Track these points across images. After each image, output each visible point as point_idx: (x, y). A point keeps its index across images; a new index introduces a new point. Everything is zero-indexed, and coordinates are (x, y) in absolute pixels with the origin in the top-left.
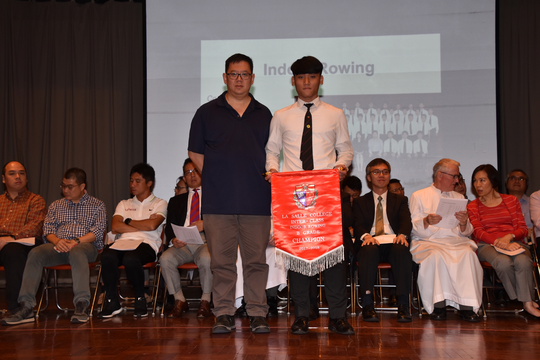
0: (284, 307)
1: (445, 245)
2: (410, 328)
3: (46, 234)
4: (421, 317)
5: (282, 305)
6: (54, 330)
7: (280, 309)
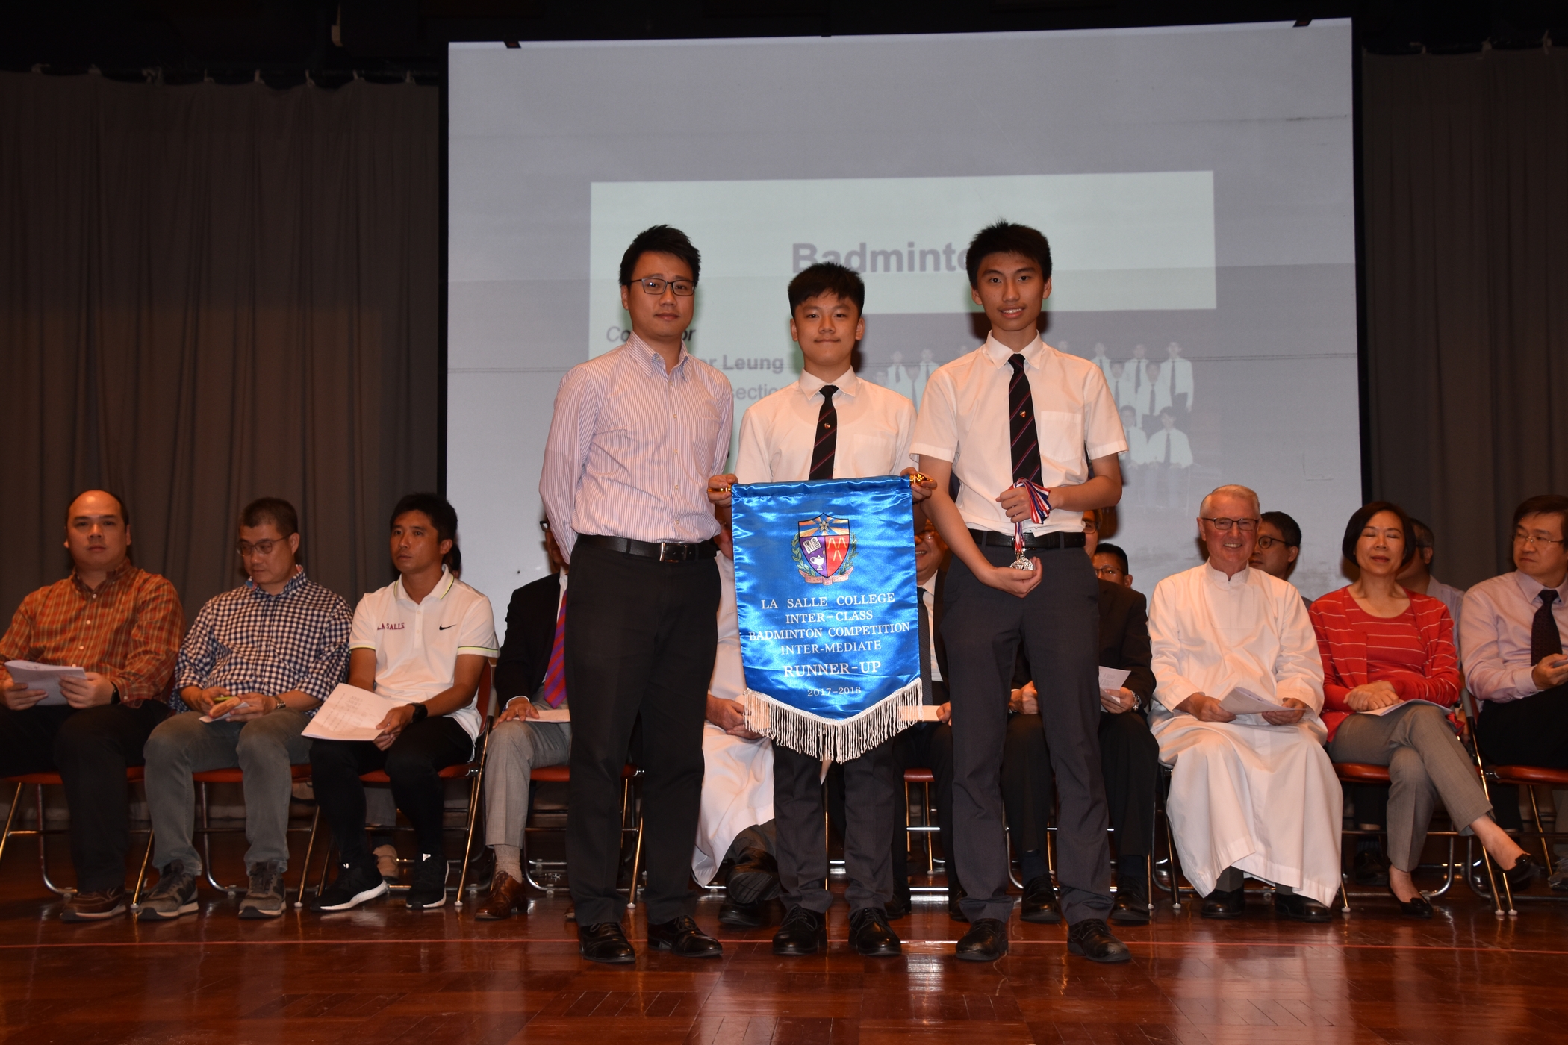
2: (1151, 943)
4: (1177, 912)
6: (199, 946)
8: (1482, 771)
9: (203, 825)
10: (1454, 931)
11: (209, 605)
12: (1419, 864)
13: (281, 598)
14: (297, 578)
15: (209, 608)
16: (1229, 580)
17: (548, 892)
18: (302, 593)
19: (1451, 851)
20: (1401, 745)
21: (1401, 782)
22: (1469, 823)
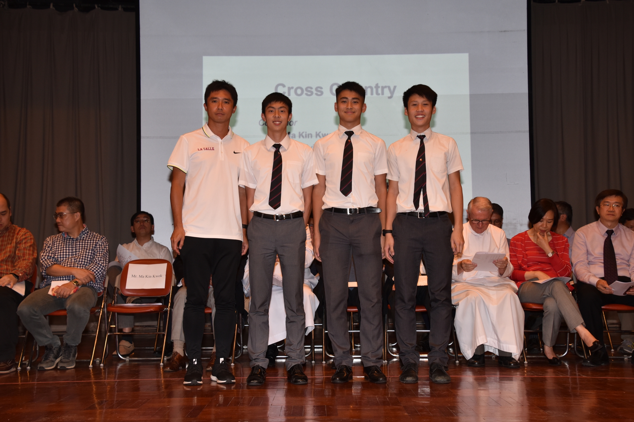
1: (484, 285)
4: (457, 365)
10: (569, 370)
12: (555, 344)
14: (85, 230)
18: (87, 236)
19: (568, 338)
20: (548, 296)
21: (548, 311)
22: (575, 328)
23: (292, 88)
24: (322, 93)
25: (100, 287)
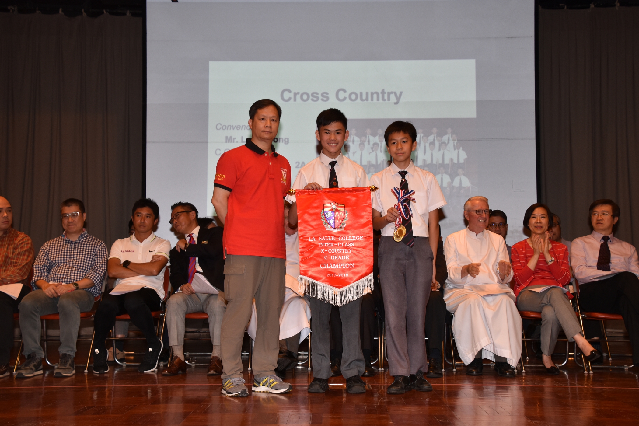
0: (304, 362)
2: (444, 384)
3: (35, 280)
4: (454, 373)
5: (302, 360)
6: (42, 388)
7: (300, 364)
8: (580, 314)
9: (44, 338)
10: (568, 379)
11: (46, 245)
12: (553, 353)
13: (77, 242)
14: (84, 233)
15: (46, 246)
16: (477, 235)
17: (192, 365)
18: (86, 240)
19: (568, 347)
20: (546, 305)
21: (546, 320)
22: (572, 337)
23: (298, 93)
24: (328, 99)
25: (97, 292)
